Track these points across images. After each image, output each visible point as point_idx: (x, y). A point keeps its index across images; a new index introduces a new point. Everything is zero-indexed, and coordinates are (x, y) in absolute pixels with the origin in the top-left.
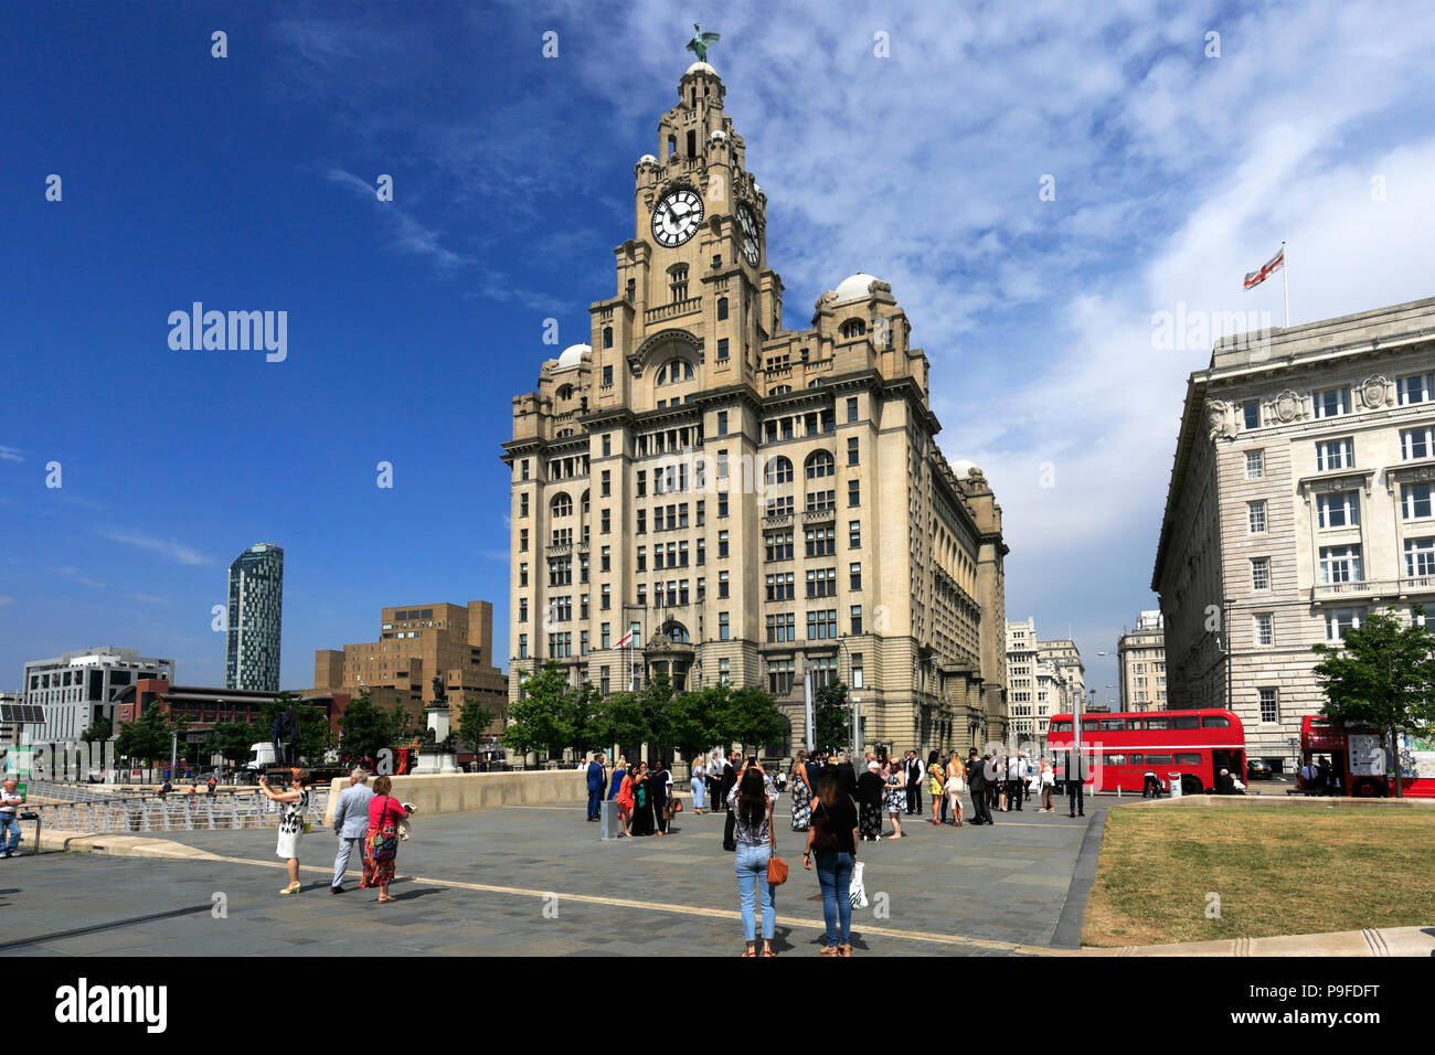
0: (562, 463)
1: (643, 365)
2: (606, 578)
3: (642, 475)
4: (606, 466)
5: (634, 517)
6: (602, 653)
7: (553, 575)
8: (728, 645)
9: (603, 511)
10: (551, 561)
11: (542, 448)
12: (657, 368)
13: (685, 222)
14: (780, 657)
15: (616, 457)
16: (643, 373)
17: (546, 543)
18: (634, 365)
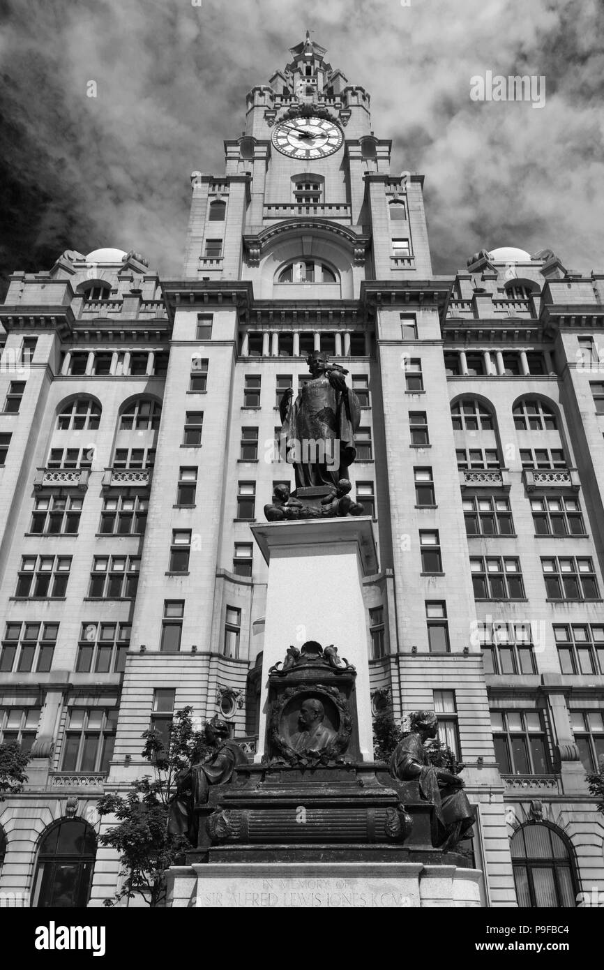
0: (91, 358)
1: (262, 254)
2: (183, 518)
3: (254, 380)
4: (200, 353)
5: (237, 437)
6: (161, 661)
7: (39, 516)
8: (449, 662)
9: (189, 414)
10: (41, 493)
11: (66, 329)
12: (278, 263)
13: (319, 143)
14: (515, 704)
15: (223, 343)
16: (262, 262)
17: (34, 464)
18: (250, 250)
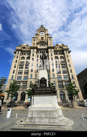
0: (24, 53)
3: (38, 55)
6: (31, 79)
7: (20, 67)
8: (55, 79)
9: (32, 58)
10: (20, 65)
11: (22, 51)
12: (40, 45)
13: (43, 34)
14: (60, 82)
15: (35, 52)
17: (19, 63)
18: (37, 44)
